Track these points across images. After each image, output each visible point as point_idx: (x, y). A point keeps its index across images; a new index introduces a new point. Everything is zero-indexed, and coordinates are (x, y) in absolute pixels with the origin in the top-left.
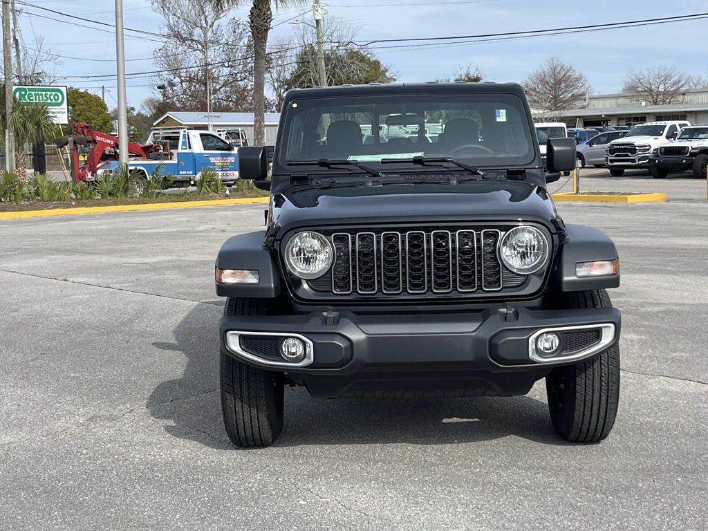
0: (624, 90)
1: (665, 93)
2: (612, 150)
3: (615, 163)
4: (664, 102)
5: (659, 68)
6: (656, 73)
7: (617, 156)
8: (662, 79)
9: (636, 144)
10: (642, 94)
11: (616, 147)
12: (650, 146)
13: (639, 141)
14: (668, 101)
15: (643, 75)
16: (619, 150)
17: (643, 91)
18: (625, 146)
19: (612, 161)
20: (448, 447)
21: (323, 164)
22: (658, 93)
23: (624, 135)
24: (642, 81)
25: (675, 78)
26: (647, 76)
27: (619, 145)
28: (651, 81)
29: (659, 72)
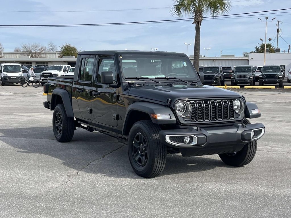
0: (15, 51)
1: (36, 53)
2: (43, 76)
3: (44, 81)
4: (36, 57)
5: (33, 43)
6: (32, 45)
7: (45, 78)
8: (35, 47)
9: (53, 73)
10: (27, 53)
11: (44, 74)
12: (58, 74)
13: (54, 72)
14: (37, 56)
15: (27, 45)
16: (46, 76)
17: (27, 52)
18: (48, 74)
19: (43, 80)
20: (205, 172)
21: (137, 78)
22: (33, 53)
23: (46, 70)
24: (26, 48)
25: (40, 47)
26: (28, 46)
27: (46, 73)
28: (30, 48)
29: (33, 44)
